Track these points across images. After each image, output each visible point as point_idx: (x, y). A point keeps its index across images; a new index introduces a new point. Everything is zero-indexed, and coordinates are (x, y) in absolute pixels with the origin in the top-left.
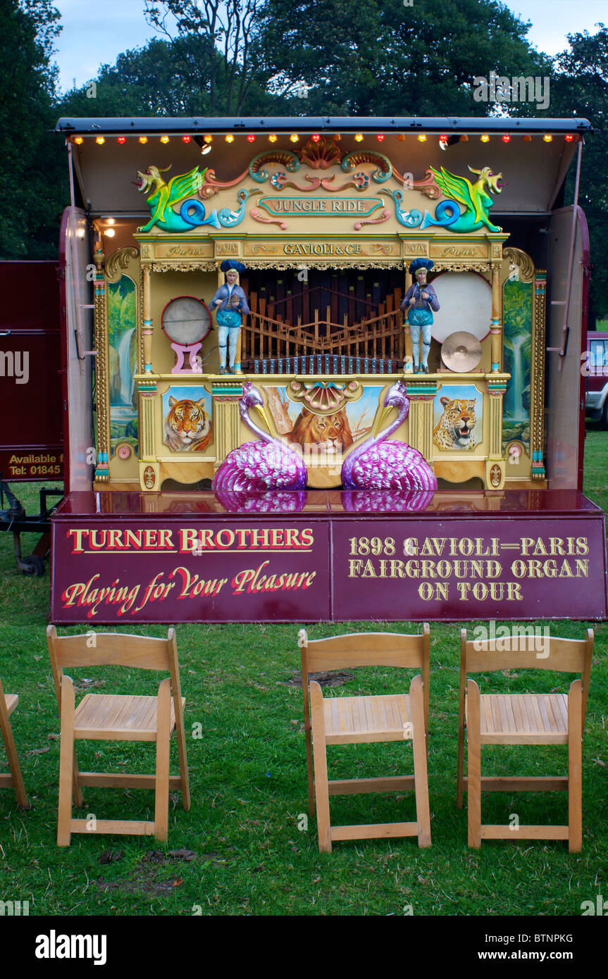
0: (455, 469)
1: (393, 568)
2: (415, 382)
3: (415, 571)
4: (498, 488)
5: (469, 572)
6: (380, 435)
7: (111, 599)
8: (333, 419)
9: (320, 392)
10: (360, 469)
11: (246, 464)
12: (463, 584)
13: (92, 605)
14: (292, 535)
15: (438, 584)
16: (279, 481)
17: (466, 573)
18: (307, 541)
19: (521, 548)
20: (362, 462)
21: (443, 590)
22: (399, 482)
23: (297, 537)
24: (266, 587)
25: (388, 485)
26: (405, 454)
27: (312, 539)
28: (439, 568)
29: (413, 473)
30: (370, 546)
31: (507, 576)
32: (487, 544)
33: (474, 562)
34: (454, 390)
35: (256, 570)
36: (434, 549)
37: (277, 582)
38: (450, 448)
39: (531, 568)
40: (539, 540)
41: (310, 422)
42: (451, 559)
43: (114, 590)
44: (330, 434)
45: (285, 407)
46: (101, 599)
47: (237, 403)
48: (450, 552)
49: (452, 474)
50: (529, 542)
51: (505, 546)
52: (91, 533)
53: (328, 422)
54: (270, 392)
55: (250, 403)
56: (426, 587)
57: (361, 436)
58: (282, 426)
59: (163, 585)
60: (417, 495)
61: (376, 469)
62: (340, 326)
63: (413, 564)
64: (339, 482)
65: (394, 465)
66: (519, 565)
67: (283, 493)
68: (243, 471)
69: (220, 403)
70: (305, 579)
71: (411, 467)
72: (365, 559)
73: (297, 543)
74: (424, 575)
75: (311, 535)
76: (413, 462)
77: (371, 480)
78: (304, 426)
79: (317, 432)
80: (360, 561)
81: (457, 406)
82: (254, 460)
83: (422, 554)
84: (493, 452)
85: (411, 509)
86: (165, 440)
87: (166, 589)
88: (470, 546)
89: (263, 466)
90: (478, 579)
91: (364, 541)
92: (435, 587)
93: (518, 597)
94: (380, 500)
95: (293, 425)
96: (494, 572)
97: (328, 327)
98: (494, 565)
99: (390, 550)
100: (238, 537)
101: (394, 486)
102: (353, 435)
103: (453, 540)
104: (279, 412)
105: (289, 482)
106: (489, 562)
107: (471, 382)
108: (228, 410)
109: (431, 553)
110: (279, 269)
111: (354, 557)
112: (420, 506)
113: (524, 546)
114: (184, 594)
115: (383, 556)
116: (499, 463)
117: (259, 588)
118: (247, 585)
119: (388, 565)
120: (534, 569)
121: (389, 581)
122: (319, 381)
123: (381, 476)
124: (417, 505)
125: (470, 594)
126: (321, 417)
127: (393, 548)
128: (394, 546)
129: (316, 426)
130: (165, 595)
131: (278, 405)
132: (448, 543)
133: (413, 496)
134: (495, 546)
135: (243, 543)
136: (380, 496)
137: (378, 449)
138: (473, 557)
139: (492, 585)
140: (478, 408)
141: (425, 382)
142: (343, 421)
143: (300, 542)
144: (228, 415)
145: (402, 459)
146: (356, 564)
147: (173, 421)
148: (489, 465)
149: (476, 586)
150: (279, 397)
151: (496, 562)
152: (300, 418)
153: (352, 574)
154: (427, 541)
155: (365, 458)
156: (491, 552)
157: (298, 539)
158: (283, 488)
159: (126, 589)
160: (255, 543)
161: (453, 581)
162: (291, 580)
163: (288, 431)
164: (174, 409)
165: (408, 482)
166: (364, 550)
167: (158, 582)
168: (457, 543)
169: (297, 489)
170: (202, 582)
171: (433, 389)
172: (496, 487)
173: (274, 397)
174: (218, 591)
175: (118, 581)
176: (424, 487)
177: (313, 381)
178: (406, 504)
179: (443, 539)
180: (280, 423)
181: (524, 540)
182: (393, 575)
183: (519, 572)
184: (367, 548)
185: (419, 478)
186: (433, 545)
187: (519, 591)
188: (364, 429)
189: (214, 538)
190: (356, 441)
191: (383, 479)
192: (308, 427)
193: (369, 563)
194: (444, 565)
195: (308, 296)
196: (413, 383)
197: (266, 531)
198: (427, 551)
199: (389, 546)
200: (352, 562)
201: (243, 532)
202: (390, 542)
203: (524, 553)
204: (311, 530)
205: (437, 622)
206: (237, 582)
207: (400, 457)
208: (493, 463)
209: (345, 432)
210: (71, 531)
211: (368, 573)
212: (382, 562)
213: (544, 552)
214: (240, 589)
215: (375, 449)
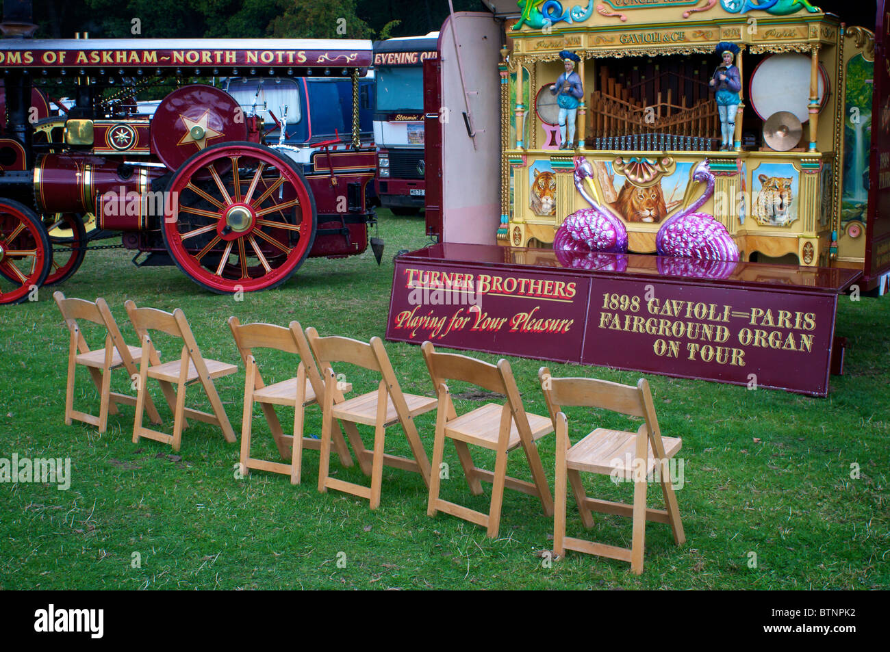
0: (771, 244)
1: (635, 323)
2: (716, 158)
3: (654, 328)
4: (809, 265)
5: (700, 334)
6: (689, 207)
7: (426, 326)
8: (650, 191)
9: (637, 166)
10: (666, 237)
11: (573, 228)
12: (693, 345)
13: (414, 328)
14: (559, 286)
15: (672, 343)
16: (599, 243)
17: (697, 334)
18: (570, 293)
19: (751, 317)
20: (669, 231)
21: (675, 348)
22: (698, 251)
23: (563, 289)
24: (535, 329)
25: (689, 253)
26: (707, 226)
27: (574, 291)
28: (674, 328)
29: (712, 244)
30: (619, 302)
31: (733, 342)
32: (720, 310)
33: (705, 326)
34: (773, 168)
35: (529, 314)
36: (673, 310)
37: (543, 325)
38: (767, 224)
39: (757, 337)
40: (769, 312)
41: (632, 193)
42: (686, 321)
43: (429, 318)
44: (647, 204)
45: (611, 180)
46: (420, 324)
47: (572, 175)
48: (686, 315)
49: (769, 249)
50: (758, 312)
51: (737, 314)
52: (419, 272)
53: (646, 194)
54: (600, 166)
55: (582, 174)
56: (661, 344)
57: (673, 208)
58: (609, 196)
59: (462, 318)
60: (715, 265)
61: (679, 238)
62: (677, 107)
63: (653, 321)
64: (653, 248)
65: (694, 236)
66: (746, 333)
67: (602, 255)
68: (571, 233)
69: (560, 175)
70: (565, 325)
71: (710, 238)
72: (613, 313)
73: (563, 294)
74: (661, 333)
75: (575, 288)
76: (713, 234)
77: (674, 248)
78: (626, 196)
79: (637, 203)
80: (610, 314)
81: (774, 183)
82: (579, 224)
83: (662, 313)
84: (807, 230)
85: (710, 276)
86: (530, 205)
87: (463, 321)
88: (704, 310)
89: (586, 229)
90: (707, 342)
91: (615, 298)
92: (668, 344)
93: (741, 363)
94: (683, 266)
95: (618, 195)
96: (722, 337)
97: (669, 109)
98: (723, 331)
99: (635, 308)
100: (519, 284)
101: (695, 254)
102: (667, 206)
103: (689, 304)
104: (607, 183)
105: (607, 245)
106: (719, 328)
107: (789, 161)
108: (565, 181)
109: (669, 313)
110: (617, 57)
111: (605, 311)
112: (720, 274)
113: (753, 315)
114: (475, 327)
115: (628, 312)
116: (811, 241)
117: (529, 328)
118: (521, 325)
119: (632, 320)
120: (759, 339)
121: (630, 334)
122: (635, 156)
123: (683, 245)
124: (716, 273)
125: (698, 354)
126: (640, 189)
127: (638, 306)
128: (639, 304)
129: (636, 197)
130: (463, 327)
131: (606, 177)
132: (685, 306)
133: (712, 265)
134: (726, 313)
135: (522, 291)
136: (682, 263)
137: (684, 220)
138: (706, 321)
139: (719, 349)
140: (795, 185)
141: (726, 159)
142: (659, 193)
143: (565, 293)
144: (565, 185)
145: (702, 230)
146: (606, 316)
147: (536, 190)
148: (802, 242)
149: (704, 348)
150: (606, 170)
151: (726, 328)
152: (623, 189)
153: (602, 325)
154: (667, 302)
155: (672, 227)
156: (722, 318)
157: (564, 290)
158: (603, 250)
159: (437, 318)
160: (531, 291)
161: (684, 341)
162: (553, 325)
163: (613, 200)
164: (537, 179)
165: (707, 251)
166: (614, 305)
167: (459, 316)
168: (693, 307)
169: (616, 252)
170: (489, 319)
171: (733, 165)
172: (807, 263)
173: (603, 170)
174: (499, 328)
175: (432, 312)
176: (722, 257)
177: (629, 157)
178: (706, 272)
179: (681, 302)
180: (607, 193)
181: (754, 310)
182: (635, 329)
183: (745, 339)
184: (617, 304)
185: (717, 249)
186: (672, 307)
187: (743, 358)
188: (676, 201)
189: (502, 284)
190: (670, 212)
191: (684, 248)
192: (629, 197)
193: (616, 316)
194: (679, 326)
195: (658, 79)
196: (715, 160)
197: (541, 282)
198: (666, 312)
199: (635, 303)
200: (603, 314)
201: (524, 280)
202: (636, 300)
203: (753, 322)
204: (575, 284)
205: (665, 376)
206: (514, 322)
207: (702, 228)
208: (806, 241)
209: (660, 204)
210: (407, 270)
211: (615, 326)
212: (628, 317)
213: (771, 324)
214: (515, 328)
215: (681, 220)
